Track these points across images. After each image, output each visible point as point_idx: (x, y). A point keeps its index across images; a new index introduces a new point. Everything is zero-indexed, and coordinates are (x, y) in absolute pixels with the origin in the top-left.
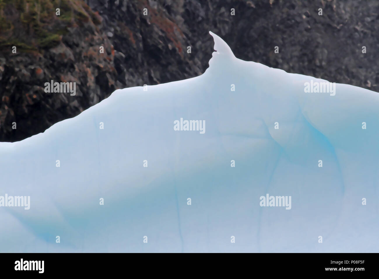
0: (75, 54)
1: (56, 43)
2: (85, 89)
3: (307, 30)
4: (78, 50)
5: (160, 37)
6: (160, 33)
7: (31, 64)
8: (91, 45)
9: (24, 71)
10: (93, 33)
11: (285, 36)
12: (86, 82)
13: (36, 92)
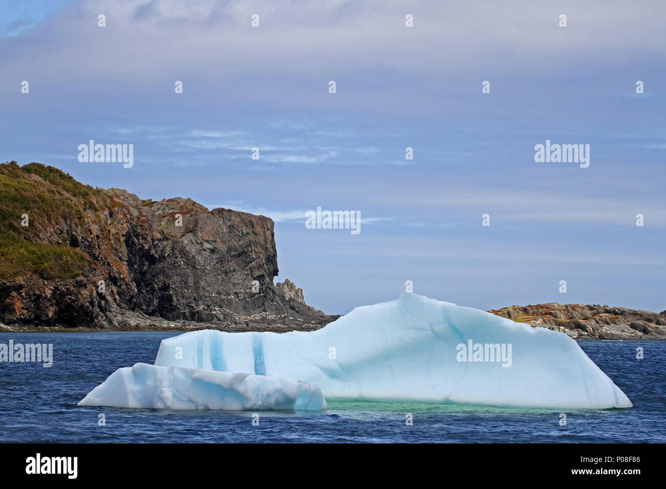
0: (87, 280)
1: (78, 275)
2: (92, 297)
3: (184, 269)
4: (89, 278)
5: (117, 272)
6: (117, 270)
7: (67, 285)
8: (95, 276)
9: (63, 289)
10: (96, 270)
11: (173, 272)
12: (92, 294)
13: (69, 299)
